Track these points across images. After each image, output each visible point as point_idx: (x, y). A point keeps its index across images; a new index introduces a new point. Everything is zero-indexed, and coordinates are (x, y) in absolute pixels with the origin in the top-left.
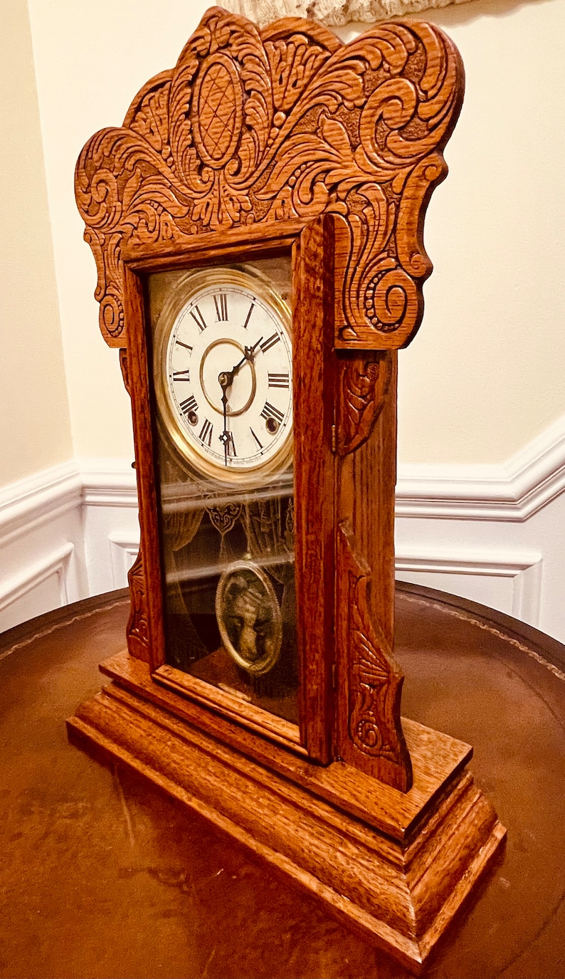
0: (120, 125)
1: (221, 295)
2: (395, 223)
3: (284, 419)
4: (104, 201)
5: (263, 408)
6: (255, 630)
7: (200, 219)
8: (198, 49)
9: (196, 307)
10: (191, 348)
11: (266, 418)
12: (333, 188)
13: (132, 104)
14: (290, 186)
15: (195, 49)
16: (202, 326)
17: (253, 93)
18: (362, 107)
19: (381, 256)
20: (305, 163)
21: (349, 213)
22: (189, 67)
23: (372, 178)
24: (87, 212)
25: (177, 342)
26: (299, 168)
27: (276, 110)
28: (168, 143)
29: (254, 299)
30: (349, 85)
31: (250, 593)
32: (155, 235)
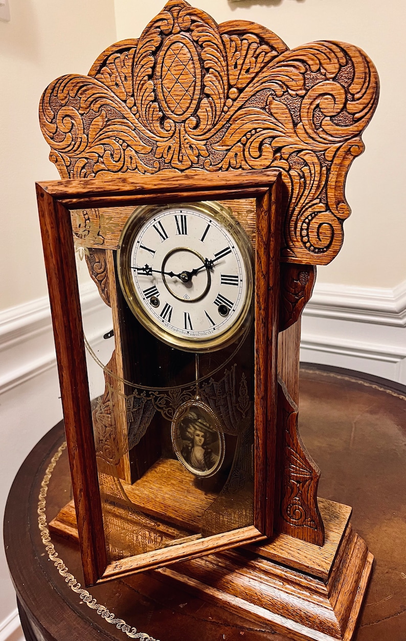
0: (86, 74)
1: (182, 216)
2: (327, 181)
3: (233, 306)
4: (70, 132)
5: (216, 298)
6: (204, 448)
7: (162, 157)
8: (162, 28)
9: (159, 222)
10: (154, 252)
11: (218, 305)
12: (278, 150)
13: (97, 60)
14: (242, 144)
15: (159, 27)
16: (164, 236)
17: (211, 70)
18: (303, 97)
19: (314, 202)
20: (255, 129)
21: (290, 168)
22: (153, 40)
23: (310, 147)
24: (52, 138)
25: (141, 246)
26: (250, 131)
27: (230, 87)
28: (133, 96)
29: (211, 221)
30: (292, 79)
31: (200, 423)
32: (120, 164)
